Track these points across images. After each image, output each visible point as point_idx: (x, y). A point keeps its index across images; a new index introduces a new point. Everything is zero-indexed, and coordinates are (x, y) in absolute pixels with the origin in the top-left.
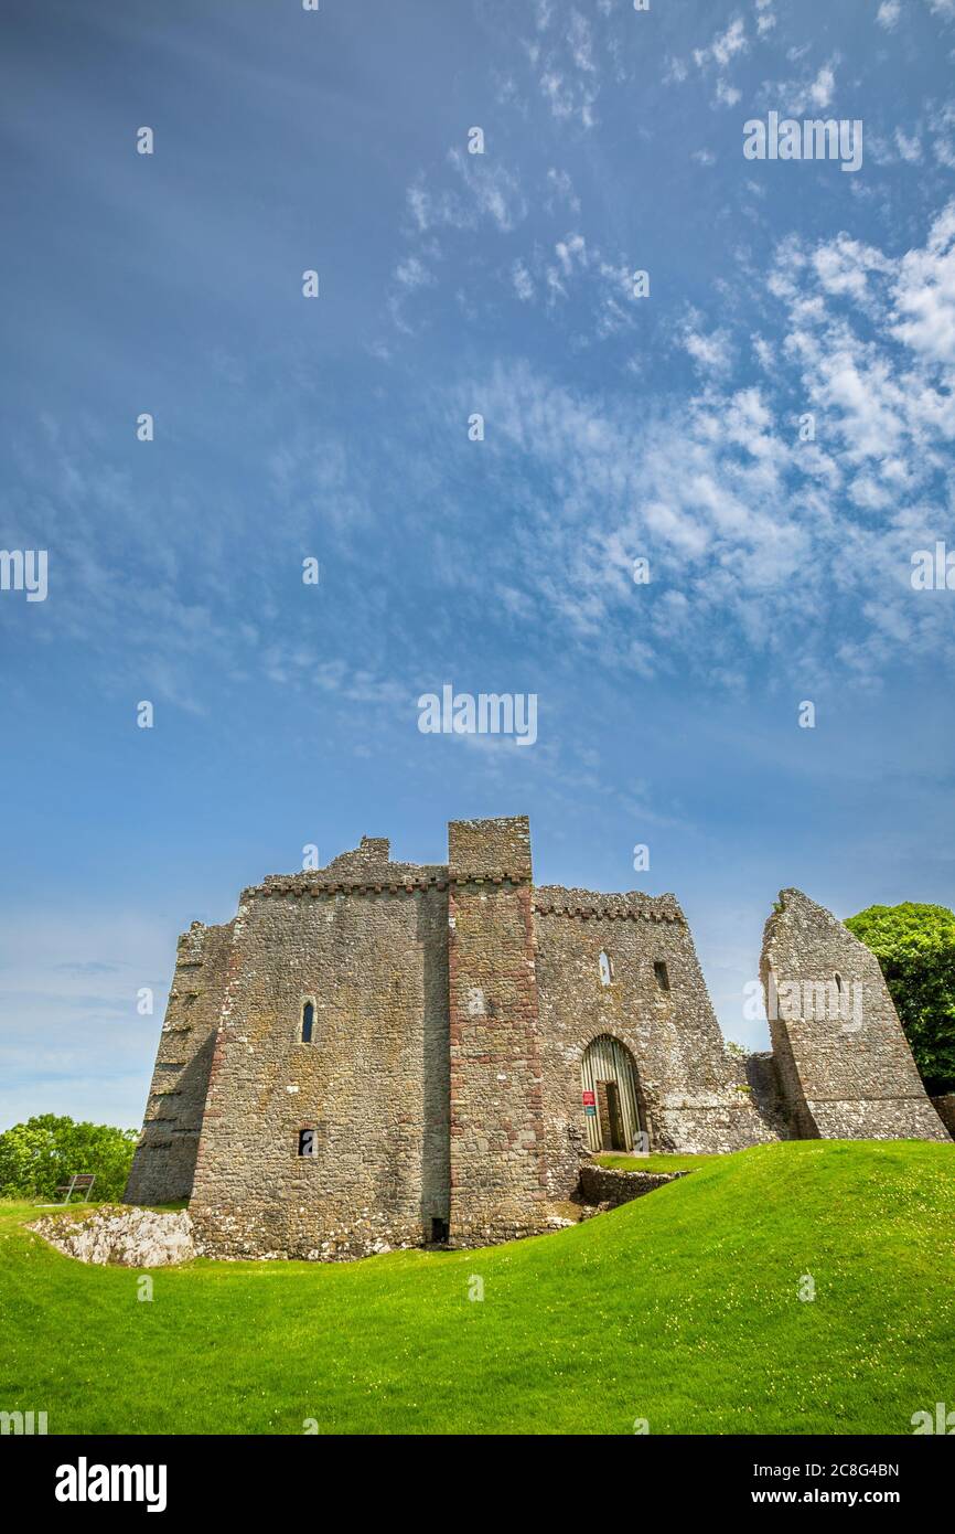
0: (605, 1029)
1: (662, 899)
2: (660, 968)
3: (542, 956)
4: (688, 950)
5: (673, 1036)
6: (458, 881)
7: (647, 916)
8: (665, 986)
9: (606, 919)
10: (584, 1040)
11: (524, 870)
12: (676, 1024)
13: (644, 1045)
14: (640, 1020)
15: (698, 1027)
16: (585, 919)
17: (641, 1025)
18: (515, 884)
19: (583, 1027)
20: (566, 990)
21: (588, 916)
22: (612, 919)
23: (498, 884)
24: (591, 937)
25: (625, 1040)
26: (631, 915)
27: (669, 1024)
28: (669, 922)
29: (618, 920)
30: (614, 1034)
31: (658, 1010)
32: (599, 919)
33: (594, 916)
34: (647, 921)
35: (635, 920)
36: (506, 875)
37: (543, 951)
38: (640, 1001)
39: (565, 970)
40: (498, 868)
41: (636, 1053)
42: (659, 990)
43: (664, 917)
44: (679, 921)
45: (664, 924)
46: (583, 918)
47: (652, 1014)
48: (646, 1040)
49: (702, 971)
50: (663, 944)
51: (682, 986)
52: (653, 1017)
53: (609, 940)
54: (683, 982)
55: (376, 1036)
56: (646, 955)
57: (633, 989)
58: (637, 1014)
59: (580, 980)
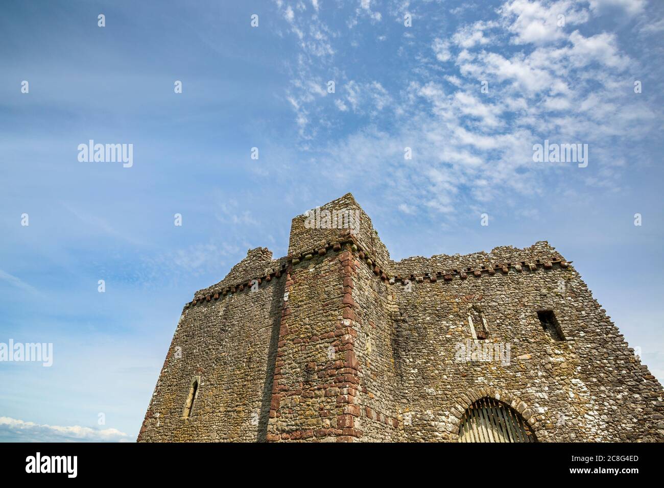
0: (485, 392)
1: (533, 248)
2: (547, 318)
3: (404, 321)
4: (581, 293)
5: (584, 397)
6: (294, 261)
7: (518, 267)
8: (559, 336)
9: (471, 277)
10: (459, 407)
11: (344, 236)
12: (585, 380)
13: (541, 410)
14: (531, 378)
15: (621, 382)
16: (448, 281)
17: (533, 385)
18: (337, 250)
19: (456, 391)
20: (434, 352)
21: (451, 277)
22: (478, 276)
23: (323, 254)
24: (456, 297)
25: (513, 404)
26: (498, 269)
27: (574, 381)
28: (548, 269)
29: (486, 277)
30: (498, 397)
31: (554, 365)
32: (463, 279)
33: (458, 277)
34: (519, 271)
35: (505, 273)
36: (329, 244)
37: (405, 316)
38: (527, 356)
39: (431, 332)
40: (324, 241)
41: (532, 420)
42: (553, 341)
43: (539, 265)
44: (559, 265)
45: (541, 271)
46: (446, 280)
47: (547, 371)
48: (543, 403)
49: (607, 314)
50: (544, 291)
51: (582, 334)
52: (549, 374)
53: (477, 297)
54: (583, 329)
55: (229, 409)
56: (525, 306)
57: (514, 343)
58: (525, 371)
59: (448, 340)
